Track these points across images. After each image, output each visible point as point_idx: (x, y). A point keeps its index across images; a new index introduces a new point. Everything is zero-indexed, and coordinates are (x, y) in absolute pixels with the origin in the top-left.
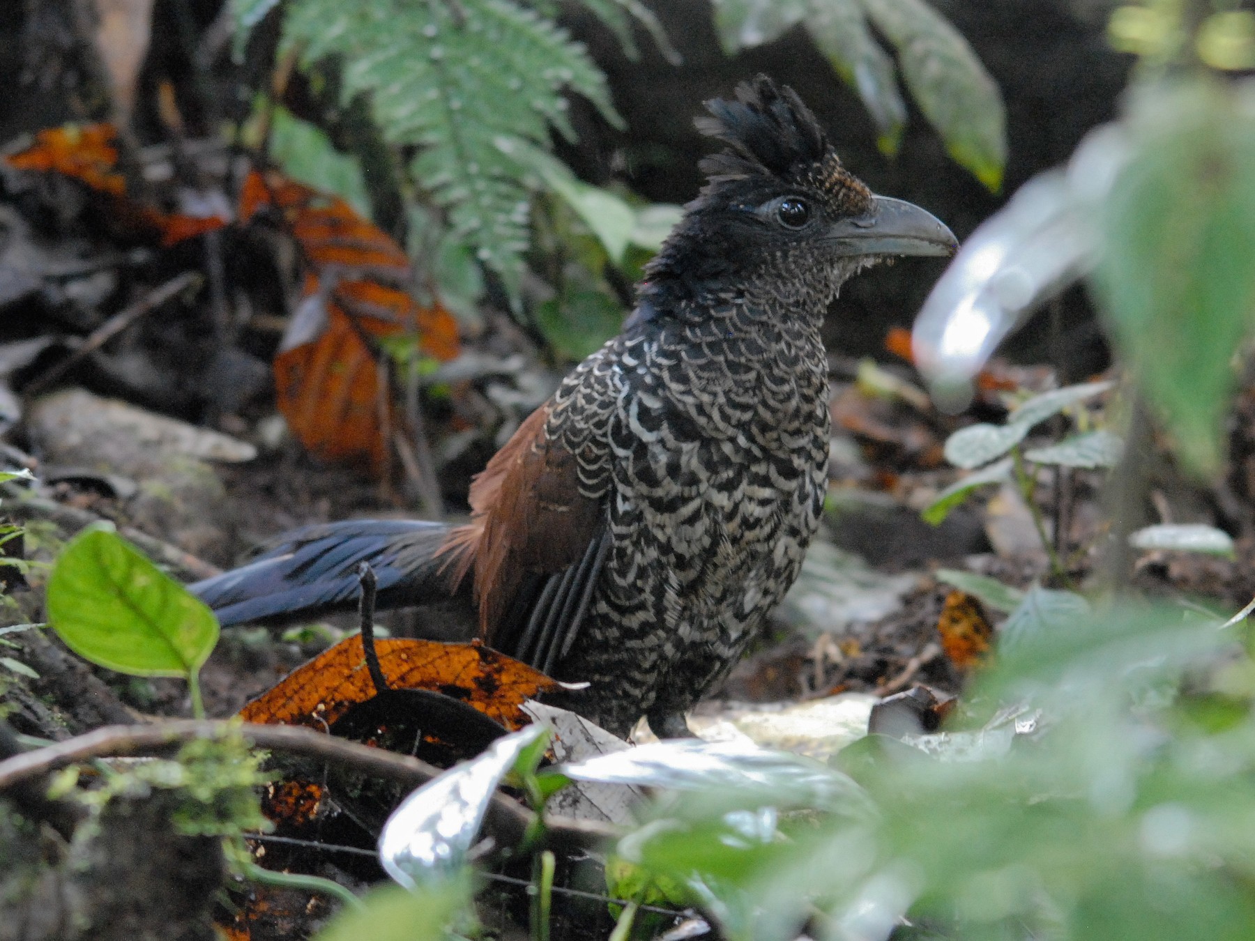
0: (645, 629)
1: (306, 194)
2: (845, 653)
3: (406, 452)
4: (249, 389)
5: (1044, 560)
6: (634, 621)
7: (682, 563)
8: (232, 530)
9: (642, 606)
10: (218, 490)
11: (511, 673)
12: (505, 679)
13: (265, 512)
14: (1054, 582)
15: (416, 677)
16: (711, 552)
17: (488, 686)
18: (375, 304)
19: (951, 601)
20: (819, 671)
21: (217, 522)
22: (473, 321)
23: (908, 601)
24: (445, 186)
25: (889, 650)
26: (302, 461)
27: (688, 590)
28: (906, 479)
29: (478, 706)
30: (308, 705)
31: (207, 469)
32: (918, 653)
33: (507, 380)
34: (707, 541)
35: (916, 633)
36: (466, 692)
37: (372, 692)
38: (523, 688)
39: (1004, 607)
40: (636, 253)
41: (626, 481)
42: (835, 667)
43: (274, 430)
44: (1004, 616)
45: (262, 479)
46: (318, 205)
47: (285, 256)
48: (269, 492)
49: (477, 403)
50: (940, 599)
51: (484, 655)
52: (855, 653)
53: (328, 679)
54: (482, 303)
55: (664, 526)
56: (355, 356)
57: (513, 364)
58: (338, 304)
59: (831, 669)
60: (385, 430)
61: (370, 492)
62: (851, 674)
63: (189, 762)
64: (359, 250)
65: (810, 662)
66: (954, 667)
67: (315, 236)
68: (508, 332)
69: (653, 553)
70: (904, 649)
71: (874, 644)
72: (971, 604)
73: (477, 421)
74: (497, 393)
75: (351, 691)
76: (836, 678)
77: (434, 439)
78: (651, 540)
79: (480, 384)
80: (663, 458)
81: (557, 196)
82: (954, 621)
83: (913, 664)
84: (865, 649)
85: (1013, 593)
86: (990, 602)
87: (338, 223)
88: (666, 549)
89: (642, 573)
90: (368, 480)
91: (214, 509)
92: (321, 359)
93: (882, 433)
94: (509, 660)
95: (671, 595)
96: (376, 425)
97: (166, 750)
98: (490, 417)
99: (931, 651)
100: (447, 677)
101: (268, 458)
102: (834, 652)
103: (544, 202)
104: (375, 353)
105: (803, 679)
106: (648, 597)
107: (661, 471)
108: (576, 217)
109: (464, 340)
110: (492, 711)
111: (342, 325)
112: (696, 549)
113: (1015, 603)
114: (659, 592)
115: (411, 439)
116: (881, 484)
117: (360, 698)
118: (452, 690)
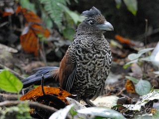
0: (86, 83)
1: (26, 10)
2: (111, 88)
3: (41, 52)
4: (15, 40)
5: (142, 75)
6: (84, 82)
7: (90, 72)
8: (13, 63)
9: (85, 80)
10: (12, 57)
11: (65, 93)
12: (63, 94)
13: (18, 60)
14: (144, 79)
15: (49, 93)
16: (94, 69)
17: (61, 94)
18: (37, 28)
19: (128, 81)
20: (106, 91)
21: (11, 62)
22: (51, 31)
23: (120, 80)
24: (49, 11)
25: (118, 89)
26: (24, 53)
27: (92, 76)
28: (119, 60)
29: (59, 97)
30: (32, 96)
31: (10, 54)
32: (122, 89)
33: (57, 41)
34: (93, 68)
35: (122, 86)
36: (57, 95)
37: (43, 95)
38: (66, 95)
39: (136, 82)
40: (79, 23)
41: (78, 61)
42: (109, 91)
43: (20, 47)
44: (136, 84)
45: (18, 55)
46: (29, 12)
47: (21, 19)
48: (19, 57)
49: (52, 44)
50: (126, 80)
51: (61, 90)
52: (112, 89)
53: (36, 92)
54: (52, 28)
55: (86, 66)
56: (33, 36)
57: (58, 39)
58: (31, 28)
59: (108, 91)
60: (38, 48)
61: (35, 58)
62: (111, 92)
63: (19, 107)
64: (34, 19)
65: (105, 90)
66: (128, 91)
67: (27, 17)
68: (57, 33)
69: (85, 71)
70: (120, 88)
71: (115, 88)
72: (131, 82)
73: (52, 47)
74: (56, 43)
75: (39, 94)
76: (109, 92)
77: (45, 50)
78: (85, 69)
79: (53, 42)
80: (83, 57)
81: (67, 13)
82: (128, 84)
83: (121, 91)
84: (114, 88)
85: (137, 80)
86: (134, 81)
87: (31, 15)
88: (87, 70)
89: (84, 74)
90: (34, 56)
91: (11, 60)
92: (28, 36)
93: (115, 52)
94: (64, 91)
95: (89, 77)
96: (36, 47)
97: (16, 105)
98: (54, 47)
99: (124, 89)
100: (54, 93)
101: (19, 52)
102: (109, 88)
103: (65, 14)
104: (37, 36)
105: (104, 92)
106: (86, 78)
107: (83, 59)
108: (70, 17)
109: (50, 34)
110: (61, 98)
111: (31, 31)
112: (92, 69)
113: (138, 82)
114: (87, 77)
115: (42, 50)
116: (115, 61)
117: (40, 95)
118: (55, 95)
